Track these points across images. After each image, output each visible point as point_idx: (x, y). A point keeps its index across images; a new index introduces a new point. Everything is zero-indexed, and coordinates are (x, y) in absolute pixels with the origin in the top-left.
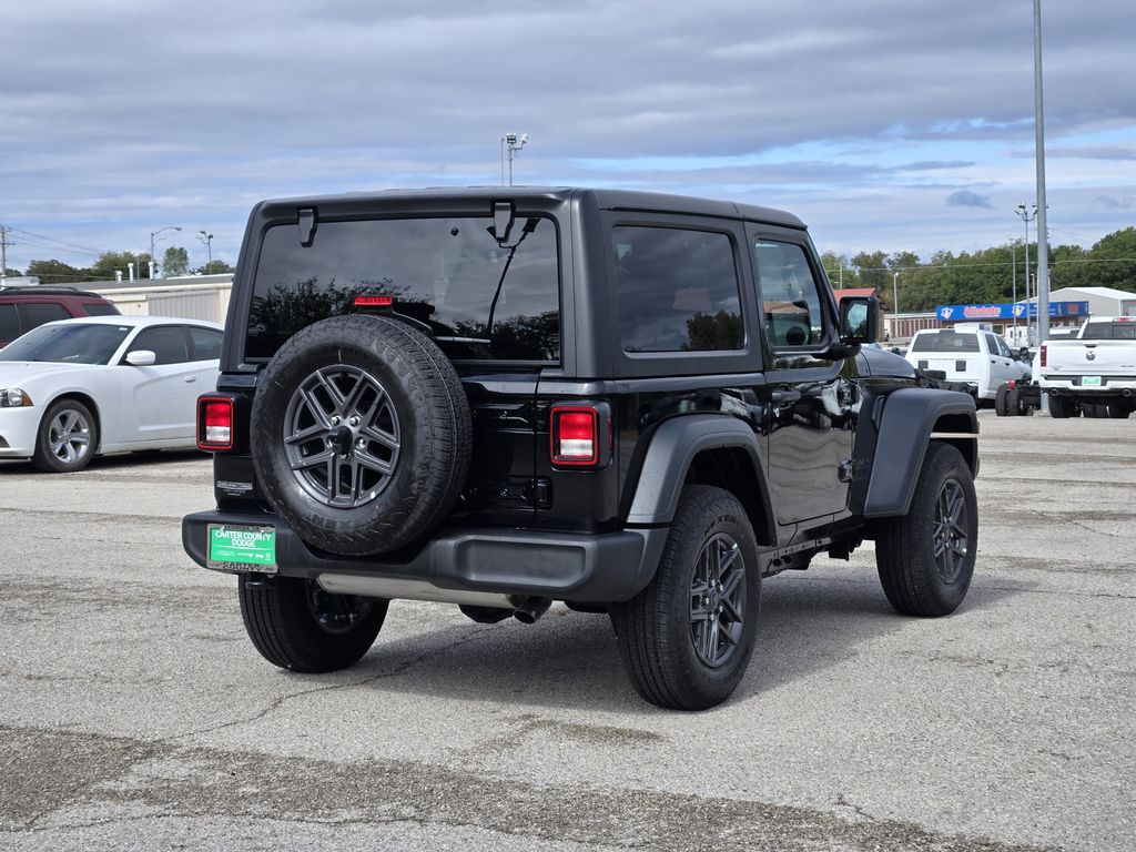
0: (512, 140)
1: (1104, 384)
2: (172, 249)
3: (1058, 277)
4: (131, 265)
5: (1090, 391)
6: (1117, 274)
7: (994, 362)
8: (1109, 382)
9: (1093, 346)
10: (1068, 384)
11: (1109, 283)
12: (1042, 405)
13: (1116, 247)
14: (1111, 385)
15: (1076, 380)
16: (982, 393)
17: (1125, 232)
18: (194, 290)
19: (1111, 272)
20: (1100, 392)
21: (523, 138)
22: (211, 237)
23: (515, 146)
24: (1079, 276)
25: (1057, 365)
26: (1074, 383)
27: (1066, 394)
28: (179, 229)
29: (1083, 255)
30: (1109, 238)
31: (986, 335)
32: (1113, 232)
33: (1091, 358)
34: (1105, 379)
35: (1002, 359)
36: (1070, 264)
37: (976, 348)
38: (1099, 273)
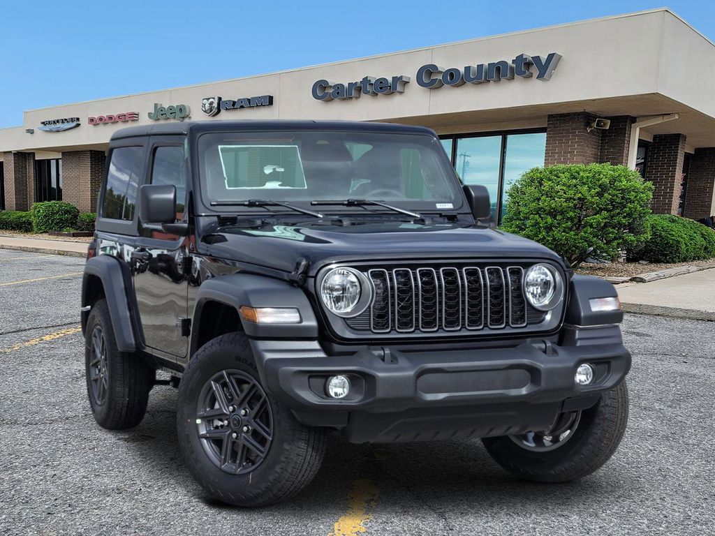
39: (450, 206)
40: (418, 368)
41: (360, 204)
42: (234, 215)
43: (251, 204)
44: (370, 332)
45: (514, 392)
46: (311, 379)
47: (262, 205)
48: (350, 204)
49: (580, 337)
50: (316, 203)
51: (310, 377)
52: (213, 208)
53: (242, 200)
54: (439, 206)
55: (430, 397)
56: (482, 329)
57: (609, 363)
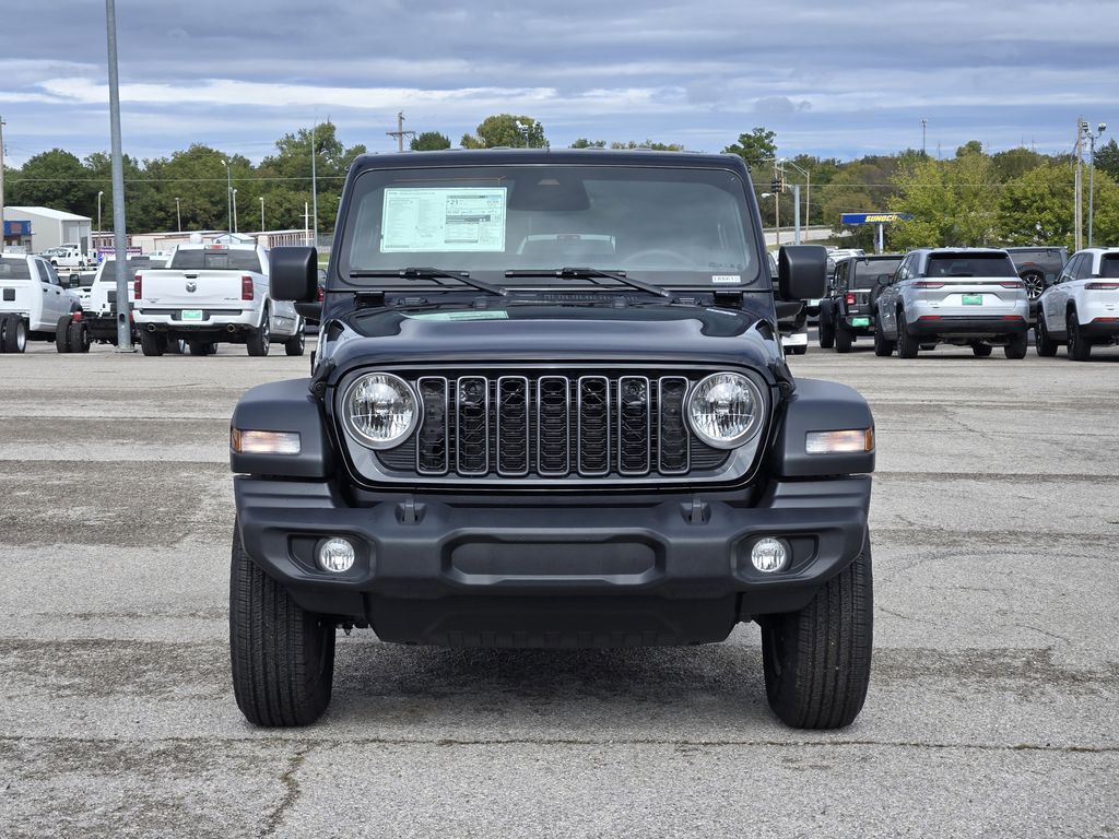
1: (206, 318)
5: (190, 327)
6: (49, 193)
7: (46, 291)
8: (211, 317)
9: (194, 277)
10: (167, 319)
12: (120, 340)
14: (214, 319)
15: (176, 313)
16: (34, 325)
19: (43, 191)
20: (202, 327)
25: (153, 297)
26: (174, 318)
27: (162, 330)
30: (35, 159)
31: (36, 261)
32: (39, 153)
33: (192, 289)
34: (207, 313)
35: (53, 287)
37: (26, 276)
38: (31, 193)
39: (736, 279)
40: (450, 532)
41: (585, 275)
42: (379, 291)
43: (411, 275)
44: (414, 473)
45: (622, 580)
46: (294, 542)
47: (429, 275)
48: (567, 274)
49: (783, 494)
50: (511, 273)
51: (290, 538)
52: (354, 281)
53: (397, 269)
54: (716, 280)
55: (471, 579)
56: (606, 476)
57: (816, 539)
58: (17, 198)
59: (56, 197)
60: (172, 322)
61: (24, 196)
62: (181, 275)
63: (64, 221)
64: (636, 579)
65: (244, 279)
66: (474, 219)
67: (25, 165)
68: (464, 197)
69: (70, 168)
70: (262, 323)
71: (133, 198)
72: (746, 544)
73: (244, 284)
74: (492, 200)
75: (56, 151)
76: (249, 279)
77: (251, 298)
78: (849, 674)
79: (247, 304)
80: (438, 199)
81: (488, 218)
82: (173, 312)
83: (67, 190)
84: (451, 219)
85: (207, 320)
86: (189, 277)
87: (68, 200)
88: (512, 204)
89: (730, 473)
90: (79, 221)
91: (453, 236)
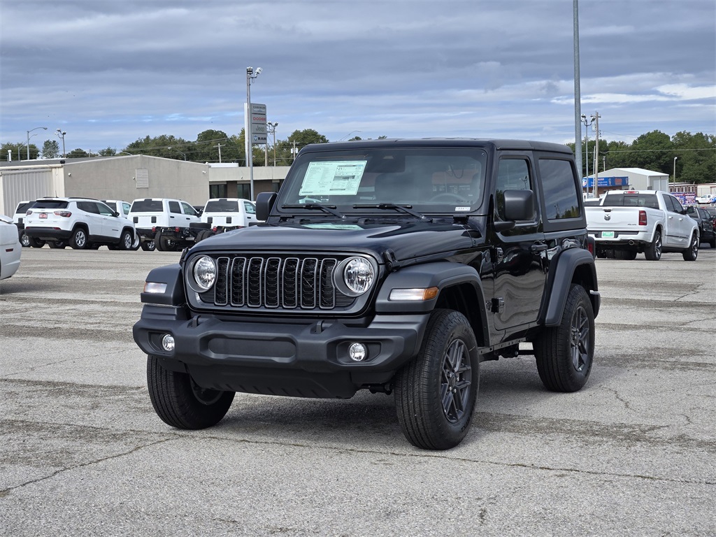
0: (250, 72)
1: (616, 237)
2: (48, 141)
3: (611, 161)
4: (10, 151)
5: (607, 242)
6: (647, 159)
8: (619, 236)
9: (609, 211)
10: (593, 237)
11: (642, 165)
13: (647, 142)
14: (621, 237)
17: (652, 133)
18: (35, 169)
19: (644, 158)
20: (613, 242)
21: (257, 70)
22: (64, 134)
23: (252, 75)
24: (624, 161)
26: (596, 236)
28: (46, 129)
29: (626, 147)
30: (642, 137)
32: (645, 133)
33: (608, 219)
34: (617, 233)
36: (618, 153)
38: (636, 159)
39: (468, 209)
40: (205, 332)
43: (308, 207)
44: (213, 304)
48: (382, 207)
49: (377, 321)
50: (355, 206)
51: (150, 334)
52: (283, 210)
54: (457, 209)
56: (294, 309)
57: (380, 344)
58: (628, 162)
59: (652, 161)
60: (596, 239)
61: (632, 162)
62: (601, 210)
63: (650, 177)
64: (286, 360)
65: (641, 212)
66: (347, 178)
67: (635, 142)
68: (346, 166)
69: (660, 142)
70: (654, 240)
71: (702, 161)
72: (345, 345)
73: (640, 215)
74: (357, 168)
75: (656, 132)
76: (644, 212)
77: (645, 224)
78: (422, 419)
79: (642, 228)
80: (333, 167)
81: (353, 177)
82: (597, 233)
83: (659, 157)
84: (337, 178)
85: (617, 237)
86: (606, 211)
87: (660, 163)
88: (367, 170)
89: (354, 309)
90: (660, 177)
91: (335, 187)
